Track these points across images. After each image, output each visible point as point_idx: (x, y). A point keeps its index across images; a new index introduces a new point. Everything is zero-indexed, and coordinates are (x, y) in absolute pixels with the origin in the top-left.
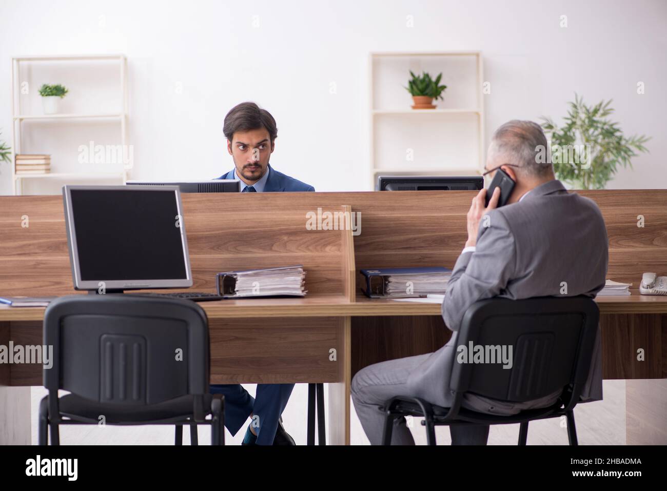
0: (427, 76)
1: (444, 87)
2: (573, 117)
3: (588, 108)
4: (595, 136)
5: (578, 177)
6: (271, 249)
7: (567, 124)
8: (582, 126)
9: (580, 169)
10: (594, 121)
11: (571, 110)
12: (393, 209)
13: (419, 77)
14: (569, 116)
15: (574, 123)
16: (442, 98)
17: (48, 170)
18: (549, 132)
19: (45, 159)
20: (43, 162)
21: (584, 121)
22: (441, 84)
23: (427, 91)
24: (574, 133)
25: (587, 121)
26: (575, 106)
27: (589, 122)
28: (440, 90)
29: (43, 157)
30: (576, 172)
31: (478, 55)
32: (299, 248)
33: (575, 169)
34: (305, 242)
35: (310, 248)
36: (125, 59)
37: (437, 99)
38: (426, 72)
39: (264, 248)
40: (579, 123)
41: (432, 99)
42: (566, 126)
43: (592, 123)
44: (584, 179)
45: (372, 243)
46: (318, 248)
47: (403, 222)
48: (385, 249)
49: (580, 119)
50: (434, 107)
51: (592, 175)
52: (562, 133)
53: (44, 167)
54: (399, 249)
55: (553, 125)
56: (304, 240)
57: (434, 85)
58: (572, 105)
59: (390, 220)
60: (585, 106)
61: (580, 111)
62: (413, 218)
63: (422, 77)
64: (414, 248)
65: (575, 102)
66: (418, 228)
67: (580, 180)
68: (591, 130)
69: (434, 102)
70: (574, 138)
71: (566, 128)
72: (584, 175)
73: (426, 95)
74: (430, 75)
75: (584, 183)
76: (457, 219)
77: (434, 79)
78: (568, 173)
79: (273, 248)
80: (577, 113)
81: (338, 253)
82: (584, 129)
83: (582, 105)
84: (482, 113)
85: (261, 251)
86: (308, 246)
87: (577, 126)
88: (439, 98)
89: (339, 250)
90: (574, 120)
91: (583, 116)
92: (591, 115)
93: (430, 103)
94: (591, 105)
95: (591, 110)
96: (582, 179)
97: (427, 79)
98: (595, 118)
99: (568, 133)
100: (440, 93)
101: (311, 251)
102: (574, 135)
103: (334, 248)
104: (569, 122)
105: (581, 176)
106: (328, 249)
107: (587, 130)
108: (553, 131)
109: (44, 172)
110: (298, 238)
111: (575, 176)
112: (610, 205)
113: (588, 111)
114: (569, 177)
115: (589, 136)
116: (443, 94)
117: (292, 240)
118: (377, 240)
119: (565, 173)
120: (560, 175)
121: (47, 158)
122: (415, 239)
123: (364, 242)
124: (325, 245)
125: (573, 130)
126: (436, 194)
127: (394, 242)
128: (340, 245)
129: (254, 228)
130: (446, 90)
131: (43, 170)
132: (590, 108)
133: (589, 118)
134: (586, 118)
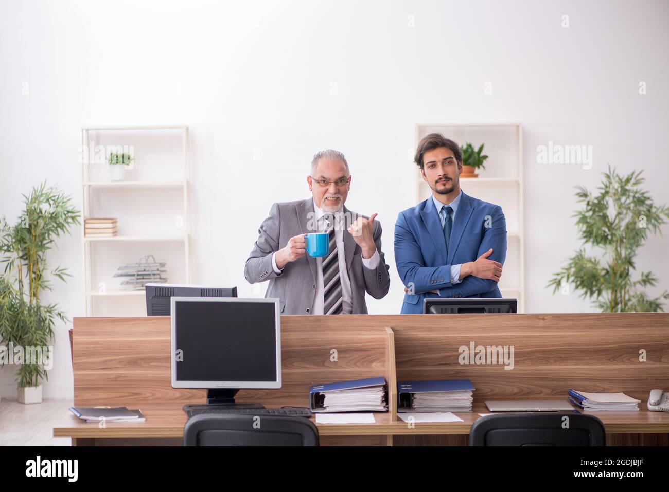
0: (470, 146)
1: (485, 157)
2: (606, 187)
3: (621, 177)
4: (627, 204)
5: (611, 242)
6: (323, 365)
7: (601, 193)
8: (615, 194)
9: (613, 235)
10: (626, 190)
11: (605, 180)
12: (430, 330)
13: (462, 147)
14: (603, 186)
15: (607, 193)
16: (484, 167)
17: (115, 233)
18: (584, 200)
19: (112, 223)
20: (110, 225)
21: (617, 190)
22: (482, 154)
23: (470, 161)
24: (607, 202)
25: (619, 190)
26: (608, 177)
27: (621, 191)
28: (482, 159)
29: (111, 221)
30: (610, 237)
31: (518, 127)
32: (348, 364)
33: (608, 235)
34: (354, 359)
35: (358, 364)
36: (188, 129)
37: (479, 167)
38: (469, 143)
39: (317, 364)
40: (612, 191)
41: (475, 168)
42: (600, 195)
43: (624, 192)
44: (616, 245)
45: (412, 360)
46: (365, 364)
47: (440, 341)
48: (424, 365)
49: (614, 188)
50: (476, 176)
51: (624, 240)
52: (596, 201)
53: (111, 231)
54: (436, 365)
55: (589, 194)
56: (353, 357)
57: (476, 156)
58: (605, 175)
59: (429, 339)
60: (617, 175)
61: (613, 181)
62: (448, 337)
63: (465, 147)
64: (450, 364)
65: (608, 173)
66: (453, 347)
67: (613, 245)
68: (623, 199)
69: (477, 171)
70: (607, 206)
71: (600, 197)
72: (617, 241)
73: (469, 164)
74: (473, 145)
75: (616, 249)
76: (488, 339)
77: (476, 150)
78: (602, 239)
79: (325, 364)
80: (610, 183)
81: (383, 369)
82: (616, 197)
83: (615, 175)
84: (521, 182)
85: (315, 367)
86: (356, 363)
87: (610, 194)
88: (481, 167)
89: (383, 366)
90: (608, 189)
91: (616, 185)
92: (623, 184)
93: (473, 172)
94: (624, 175)
95: (624, 180)
96: (614, 244)
97: (470, 150)
98: (627, 187)
99: (602, 202)
100: (482, 162)
101: (359, 367)
102: (607, 203)
103: (379, 364)
104: (603, 191)
105: (614, 241)
106: (374, 365)
107: (619, 199)
108: (588, 199)
109: (111, 235)
110: (348, 355)
111: (608, 241)
112: (623, 327)
113: (620, 180)
114: (603, 242)
115: (621, 204)
116: (485, 163)
117: (342, 357)
118: (417, 357)
119: (599, 239)
120: (594, 240)
121: (114, 221)
122: (450, 356)
123: (405, 359)
124: (371, 362)
125: (607, 198)
126: (469, 317)
127: (432, 359)
128: (384, 361)
129: (308, 346)
130: (487, 159)
131: (110, 233)
132: (623, 177)
133: (622, 187)
134: (618, 187)
